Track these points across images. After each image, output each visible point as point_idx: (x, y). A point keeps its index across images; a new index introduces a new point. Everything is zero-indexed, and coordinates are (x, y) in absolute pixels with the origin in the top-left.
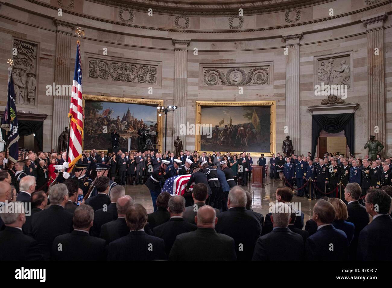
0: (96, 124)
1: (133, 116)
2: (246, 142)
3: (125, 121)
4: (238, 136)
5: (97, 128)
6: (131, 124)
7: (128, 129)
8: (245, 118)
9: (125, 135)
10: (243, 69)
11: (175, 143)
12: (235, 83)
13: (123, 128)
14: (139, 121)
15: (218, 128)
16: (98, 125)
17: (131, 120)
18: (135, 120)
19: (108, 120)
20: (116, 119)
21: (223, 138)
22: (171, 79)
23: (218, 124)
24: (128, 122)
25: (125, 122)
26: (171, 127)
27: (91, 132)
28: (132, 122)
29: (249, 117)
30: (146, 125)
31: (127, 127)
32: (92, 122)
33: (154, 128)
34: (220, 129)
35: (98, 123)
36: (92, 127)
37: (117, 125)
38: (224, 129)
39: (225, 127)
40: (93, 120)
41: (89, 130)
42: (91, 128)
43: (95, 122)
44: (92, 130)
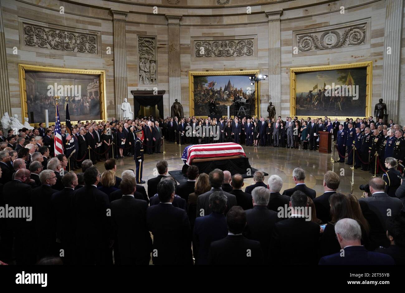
0: (203, 95)
1: (233, 87)
2: (340, 106)
3: (227, 90)
4: (332, 101)
5: (204, 98)
6: (232, 93)
7: (229, 98)
8: (339, 81)
9: (227, 103)
10: (337, 30)
11: (269, 109)
12: (329, 46)
13: (225, 97)
14: (239, 90)
15: (312, 93)
16: (205, 96)
17: (231, 89)
18: (235, 89)
19: (213, 91)
20: (219, 89)
21: (316, 103)
22: (266, 49)
23: (312, 89)
24: (229, 91)
25: (226, 92)
26: (267, 94)
27: (200, 101)
28: (233, 92)
29: (343, 80)
30: (245, 93)
31: (228, 95)
32: (200, 94)
33: (253, 96)
34: (314, 94)
35: (204, 93)
36: (200, 97)
37: (220, 95)
38: (318, 94)
39: (318, 91)
40: (200, 92)
41: (198, 100)
42: (200, 99)
43: (203, 93)
44: (200, 100)
